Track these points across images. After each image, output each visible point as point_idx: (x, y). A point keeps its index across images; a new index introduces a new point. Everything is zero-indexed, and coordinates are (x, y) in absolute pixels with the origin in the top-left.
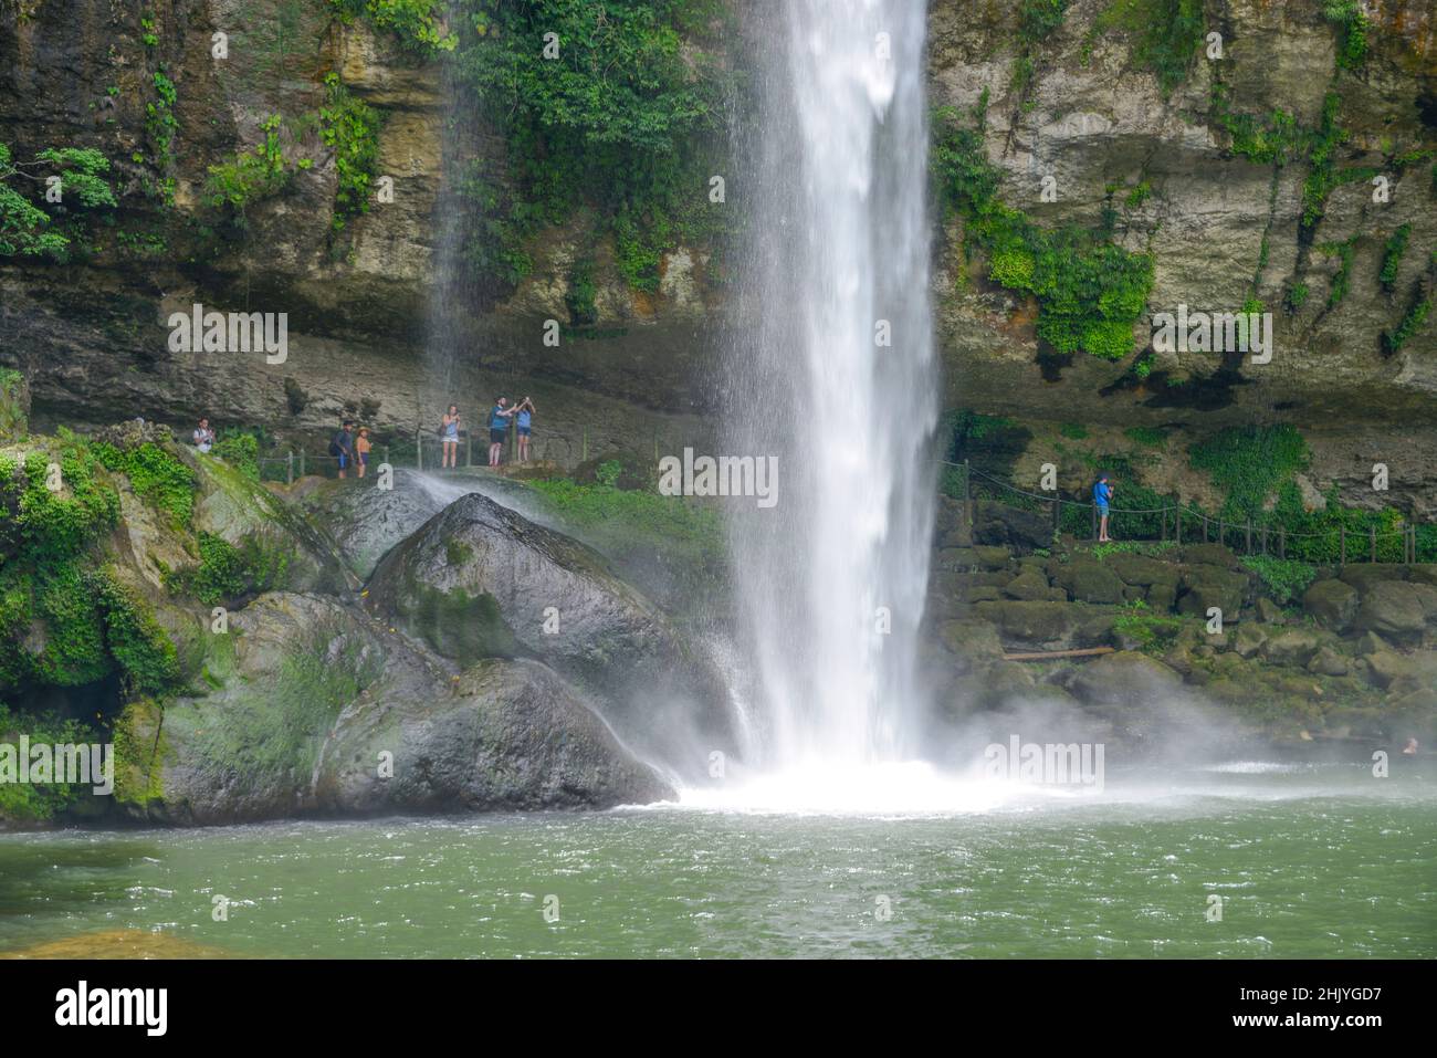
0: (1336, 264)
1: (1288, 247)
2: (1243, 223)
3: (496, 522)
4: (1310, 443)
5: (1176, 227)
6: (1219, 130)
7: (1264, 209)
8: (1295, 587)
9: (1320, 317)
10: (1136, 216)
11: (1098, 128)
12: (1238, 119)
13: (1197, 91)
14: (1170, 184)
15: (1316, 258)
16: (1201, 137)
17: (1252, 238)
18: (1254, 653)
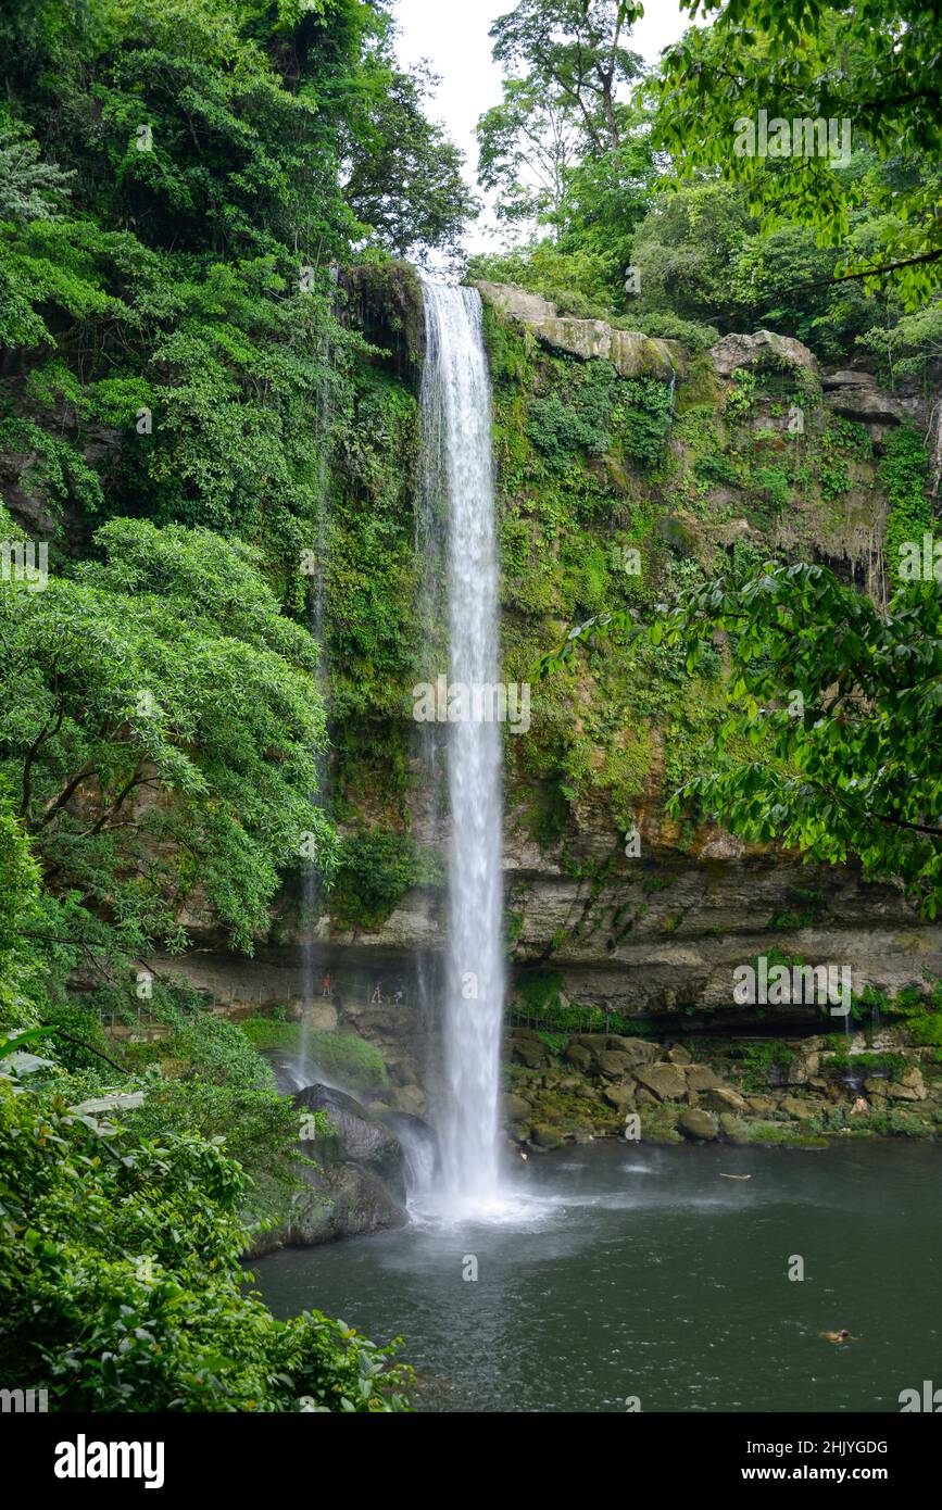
0: (599, 917)
1: (581, 910)
2: (564, 901)
3: (334, 1100)
4: (565, 978)
5: (536, 902)
6: (562, 867)
7: (574, 896)
8: (560, 1048)
9: (588, 936)
10: (520, 898)
11: (513, 866)
12: (572, 863)
13: (556, 852)
14: (535, 883)
15: (591, 914)
16: (555, 869)
17: (567, 907)
18: (554, 1088)
